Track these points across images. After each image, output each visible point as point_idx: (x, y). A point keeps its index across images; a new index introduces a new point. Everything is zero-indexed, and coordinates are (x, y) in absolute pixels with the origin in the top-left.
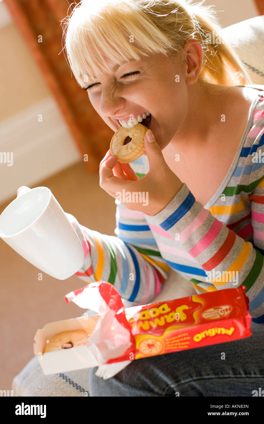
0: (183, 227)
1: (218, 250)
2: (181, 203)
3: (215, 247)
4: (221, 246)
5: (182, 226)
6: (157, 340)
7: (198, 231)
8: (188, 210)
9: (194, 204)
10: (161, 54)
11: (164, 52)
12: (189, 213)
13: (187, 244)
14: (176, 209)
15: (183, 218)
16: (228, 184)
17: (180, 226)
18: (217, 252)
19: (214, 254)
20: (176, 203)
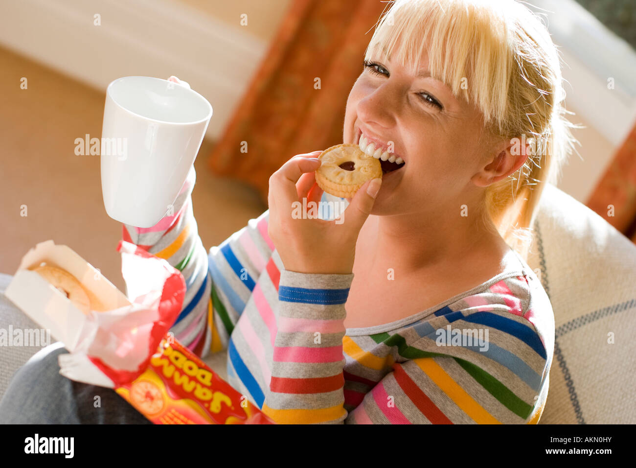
0: (300, 314)
1: (305, 377)
2: (327, 288)
3: (306, 371)
4: (313, 377)
5: (301, 312)
6: (162, 398)
7: (310, 335)
8: (325, 304)
9: (338, 306)
10: (481, 115)
11: (487, 117)
12: (322, 307)
13: (283, 337)
14: (314, 288)
15: (312, 305)
16: (392, 331)
17: (298, 309)
18: (302, 379)
19: (297, 378)
20: (322, 281)
